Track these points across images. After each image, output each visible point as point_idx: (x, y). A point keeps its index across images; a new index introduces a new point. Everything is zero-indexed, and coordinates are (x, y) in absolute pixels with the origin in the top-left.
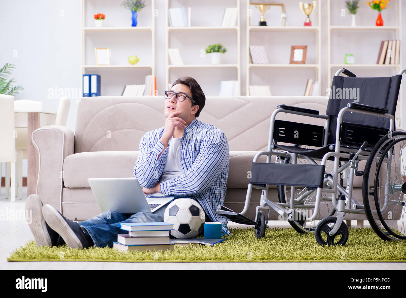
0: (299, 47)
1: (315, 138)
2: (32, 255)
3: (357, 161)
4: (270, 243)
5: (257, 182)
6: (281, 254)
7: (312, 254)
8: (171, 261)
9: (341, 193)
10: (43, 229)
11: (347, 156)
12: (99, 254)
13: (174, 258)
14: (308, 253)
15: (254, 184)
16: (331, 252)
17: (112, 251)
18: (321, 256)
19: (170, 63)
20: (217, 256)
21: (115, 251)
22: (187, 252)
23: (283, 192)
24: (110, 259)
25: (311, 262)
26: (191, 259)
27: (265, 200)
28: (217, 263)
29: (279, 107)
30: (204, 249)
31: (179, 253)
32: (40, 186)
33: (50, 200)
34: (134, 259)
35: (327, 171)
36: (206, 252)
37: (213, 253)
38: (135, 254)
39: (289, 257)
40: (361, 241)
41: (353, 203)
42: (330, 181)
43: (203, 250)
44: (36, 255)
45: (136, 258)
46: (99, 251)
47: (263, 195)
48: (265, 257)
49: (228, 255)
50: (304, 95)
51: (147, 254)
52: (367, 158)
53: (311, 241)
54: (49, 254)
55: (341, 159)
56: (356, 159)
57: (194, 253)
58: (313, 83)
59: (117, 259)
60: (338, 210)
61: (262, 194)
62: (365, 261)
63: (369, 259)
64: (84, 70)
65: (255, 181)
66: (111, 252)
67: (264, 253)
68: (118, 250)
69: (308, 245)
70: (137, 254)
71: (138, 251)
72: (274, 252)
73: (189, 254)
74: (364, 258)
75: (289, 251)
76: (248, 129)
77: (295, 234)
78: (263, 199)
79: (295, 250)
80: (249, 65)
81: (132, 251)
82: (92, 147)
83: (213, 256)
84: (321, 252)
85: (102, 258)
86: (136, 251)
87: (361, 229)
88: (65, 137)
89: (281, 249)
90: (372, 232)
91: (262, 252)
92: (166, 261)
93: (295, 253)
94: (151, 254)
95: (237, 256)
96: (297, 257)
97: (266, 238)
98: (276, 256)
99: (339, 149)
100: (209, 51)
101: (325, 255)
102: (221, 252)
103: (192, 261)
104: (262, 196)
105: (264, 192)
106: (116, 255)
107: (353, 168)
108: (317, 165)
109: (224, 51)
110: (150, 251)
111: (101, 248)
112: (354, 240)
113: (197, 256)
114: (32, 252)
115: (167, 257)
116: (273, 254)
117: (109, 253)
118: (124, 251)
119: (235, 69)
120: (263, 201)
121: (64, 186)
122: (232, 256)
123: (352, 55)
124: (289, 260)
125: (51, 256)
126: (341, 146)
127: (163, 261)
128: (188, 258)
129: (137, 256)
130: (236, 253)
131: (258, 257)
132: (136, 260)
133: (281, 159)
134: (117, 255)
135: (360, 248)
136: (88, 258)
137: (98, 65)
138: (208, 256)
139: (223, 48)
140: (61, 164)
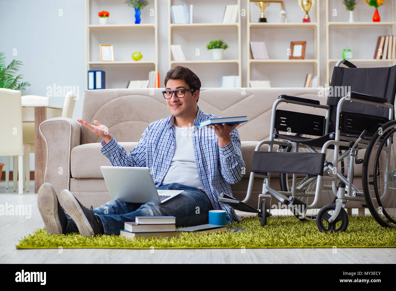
0: (298, 43)
1: (316, 127)
2: (40, 242)
3: (357, 149)
4: (273, 230)
5: (259, 171)
6: (285, 240)
7: (315, 240)
8: (177, 248)
9: (341, 181)
10: (55, 218)
11: (347, 144)
12: (107, 241)
13: (180, 245)
14: (311, 239)
15: (255, 172)
16: (334, 238)
18: (324, 242)
19: (172, 59)
20: (222, 243)
21: (122, 238)
22: (193, 239)
23: (285, 182)
24: (117, 246)
25: (314, 248)
26: (197, 246)
27: (267, 188)
28: (222, 250)
29: (281, 97)
30: (209, 236)
31: (185, 240)
32: (48, 176)
34: (141, 246)
35: (328, 159)
36: (211, 239)
37: (219, 240)
38: (142, 241)
39: (293, 243)
40: (363, 228)
41: (353, 191)
42: (331, 170)
44: (44, 243)
45: (143, 245)
46: (106, 238)
48: (269, 243)
49: (233, 242)
50: (305, 86)
51: (153, 241)
52: (366, 146)
53: (313, 229)
54: (57, 242)
55: (341, 148)
56: (355, 148)
57: (200, 240)
58: (313, 78)
59: (124, 246)
60: (339, 198)
61: (264, 183)
62: (368, 246)
63: (371, 245)
64: (89, 66)
65: (257, 170)
66: (118, 239)
67: (268, 239)
68: (125, 238)
69: (310, 232)
70: (144, 241)
72: (278, 238)
73: (195, 241)
74: (366, 244)
75: (293, 238)
76: (251, 121)
77: (297, 222)
78: (265, 187)
79: (298, 236)
80: (249, 61)
81: (139, 238)
82: (98, 138)
83: (218, 243)
84: (324, 239)
85: (109, 245)
86: (143, 238)
87: (361, 216)
88: (72, 128)
89: (284, 236)
90: (372, 219)
91: (266, 239)
92: (172, 248)
93: (298, 239)
94: (157, 241)
95: (242, 242)
96: (300, 244)
97: (269, 226)
98: (280, 242)
99: (339, 137)
100: (211, 47)
101: (328, 241)
102: (225, 239)
103: (198, 248)
104: (264, 185)
105: (266, 180)
106: (123, 243)
107: (353, 156)
108: (317, 153)
109: (226, 47)
110: (156, 238)
112: (356, 227)
113: (202, 243)
114: (41, 240)
115: (172, 244)
116: (277, 240)
118: (130, 238)
119: (236, 64)
120: (265, 189)
121: (71, 177)
122: (237, 242)
123: (350, 50)
124: (293, 246)
125: (59, 244)
126: (340, 135)
127: (169, 248)
128: (194, 245)
129: (144, 243)
130: (241, 240)
131: (263, 243)
132: (143, 247)
133: (282, 148)
134: (124, 242)
135: (363, 234)
136: (95, 246)
137: (103, 61)
138: (213, 243)
139: (224, 45)
140: (68, 155)
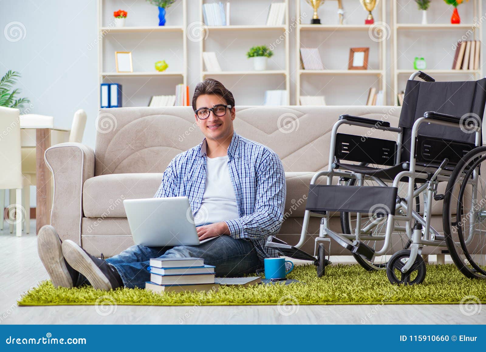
0: (359, 50)
1: (386, 155)
2: (47, 297)
3: (436, 182)
4: (333, 282)
5: (316, 209)
6: (349, 294)
8: (216, 304)
9: (417, 221)
10: (62, 267)
11: (424, 176)
12: (129, 296)
13: (219, 300)
14: (381, 293)
15: (311, 211)
16: (409, 292)
17: (145, 293)
18: (397, 297)
19: (204, 69)
20: (271, 298)
21: (148, 292)
22: (235, 293)
23: (347, 222)
24: (142, 302)
25: (385, 304)
26: (240, 302)
27: (326, 230)
29: (342, 117)
30: (255, 289)
31: (225, 294)
32: (55, 215)
33: (67, 233)
34: (171, 302)
35: (400, 194)
36: (258, 293)
37: (267, 294)
38: (172, 296)
39: (359, 298)
40: (444, 280)
41: (432, 233)
42: (404, 207)
43: (254, 291)
44: (53, 298)
45: (174, 301)
46: (128, 292)
47: (323, 224)
48: (329, 298)
50: (367, 104)
51: (187, 295)
52: (447, 179)
53: (383, 280)
54: (68, 297)
55: (417, 180)
56: (435, 180)
57: (244, 294)
58: (377, 92)
59: (151, 302)
60: (414, 242)
62: (451, 302)
63: (455, 300)
64: (102, 78)
65: (314, 207)
66: (143, 293)
67: (328, 294)
68: (151, 291)
69: (379, 284)
70: (175, 296)
71: (175, 293)
72: (340, 292)
73: (237, 296)
74: (449, 300)
75: (358, 291)
76: (304, 146)
77: (363, 272)
78: (323, 229)
79: (365, 290)
80: (299, 71)
81: (168, 292)
82: (116, 168)
83: (266, 298)
84: (397, 293)
85: (132, 301)
86: (174, 292)
87: (441, 265)
88: (84, 156)
89: (347, 289)
90: (455, 268)
91: (325, 293)
92: (210, 304)
93: (365, 294)
94: (191, 296)
96: (367, 299)
97: (328, 276)
98: (343, 297)
99: (414, 168)
100: (252, 55)
101: (401, 296)
102: (275, 293)
103: (242, 304)
104: (322, 226)
105: (325, 221)
106: (149, 298)
107: (432, 191)
108: (387, 187)
109: (270, 55)
110: (190, 292)
111: (131, 289)
112: (435, 278)
113: (247, 298)
114: (48, 294)
115: (210, 300)
116: (339, 295)
117: (142, 295)
118: (159, 292)
119: (283, 76)
120: (323, 231)
121: (83, 216)
123: (422, 59)
124: (358, 302)
125: (71, 299)
126: (416, 165)
127: (206, 304)
128: (236, 300)
129: (175, 298)
130: (294, 294)
131: (321, 299)
132: (174, 303)
133: (344, 180)
134: (150, 296)
135: (444, 287)
137: (119, 72)
138: (261, 298)
139: (268, 52)
140: (80, 189)
